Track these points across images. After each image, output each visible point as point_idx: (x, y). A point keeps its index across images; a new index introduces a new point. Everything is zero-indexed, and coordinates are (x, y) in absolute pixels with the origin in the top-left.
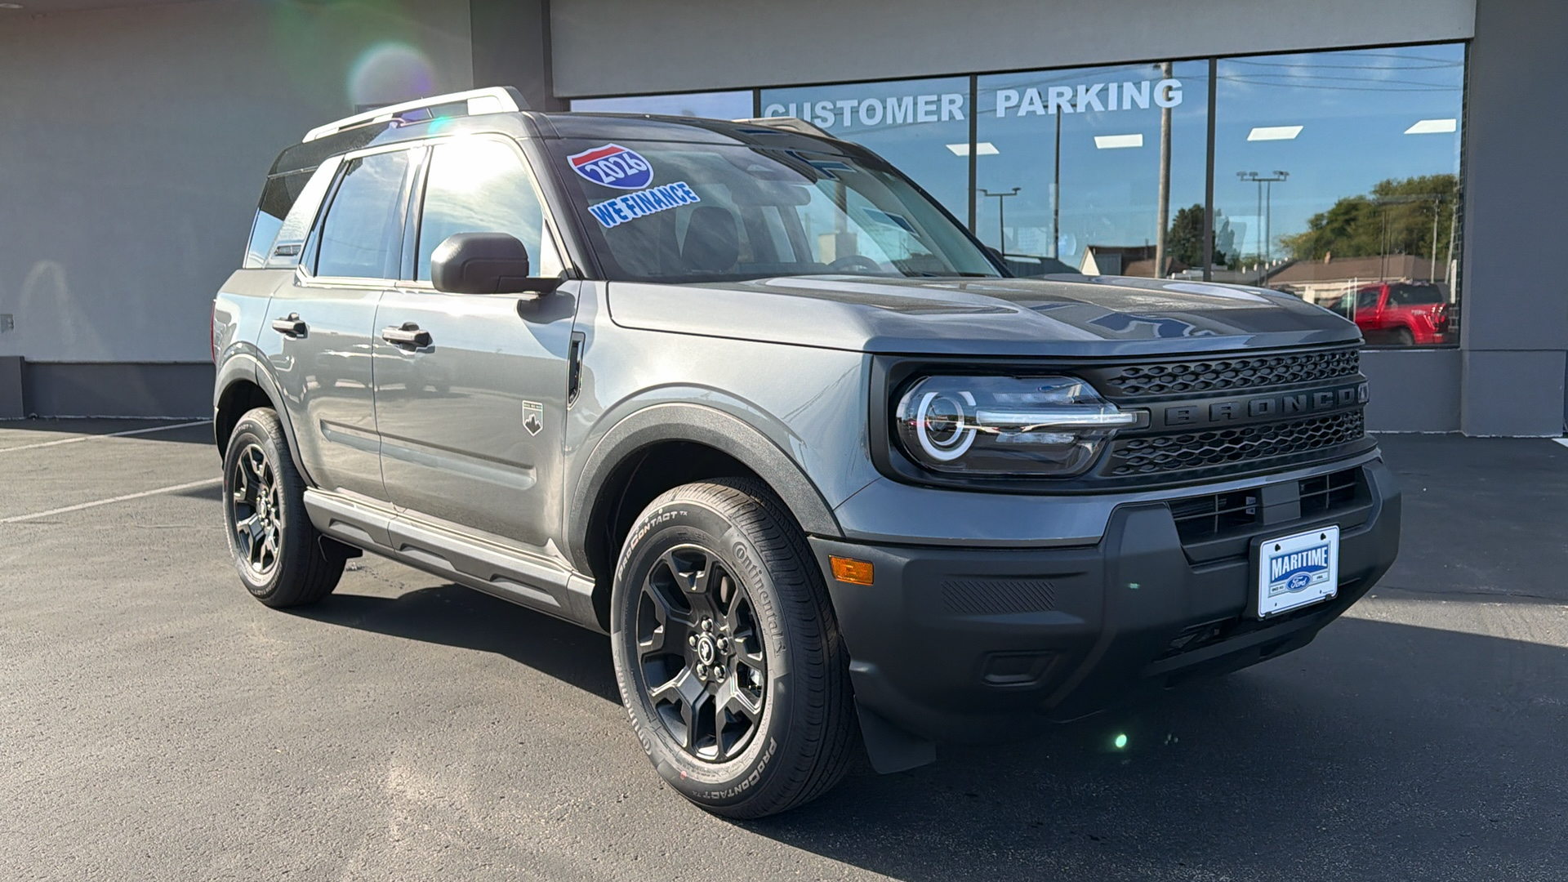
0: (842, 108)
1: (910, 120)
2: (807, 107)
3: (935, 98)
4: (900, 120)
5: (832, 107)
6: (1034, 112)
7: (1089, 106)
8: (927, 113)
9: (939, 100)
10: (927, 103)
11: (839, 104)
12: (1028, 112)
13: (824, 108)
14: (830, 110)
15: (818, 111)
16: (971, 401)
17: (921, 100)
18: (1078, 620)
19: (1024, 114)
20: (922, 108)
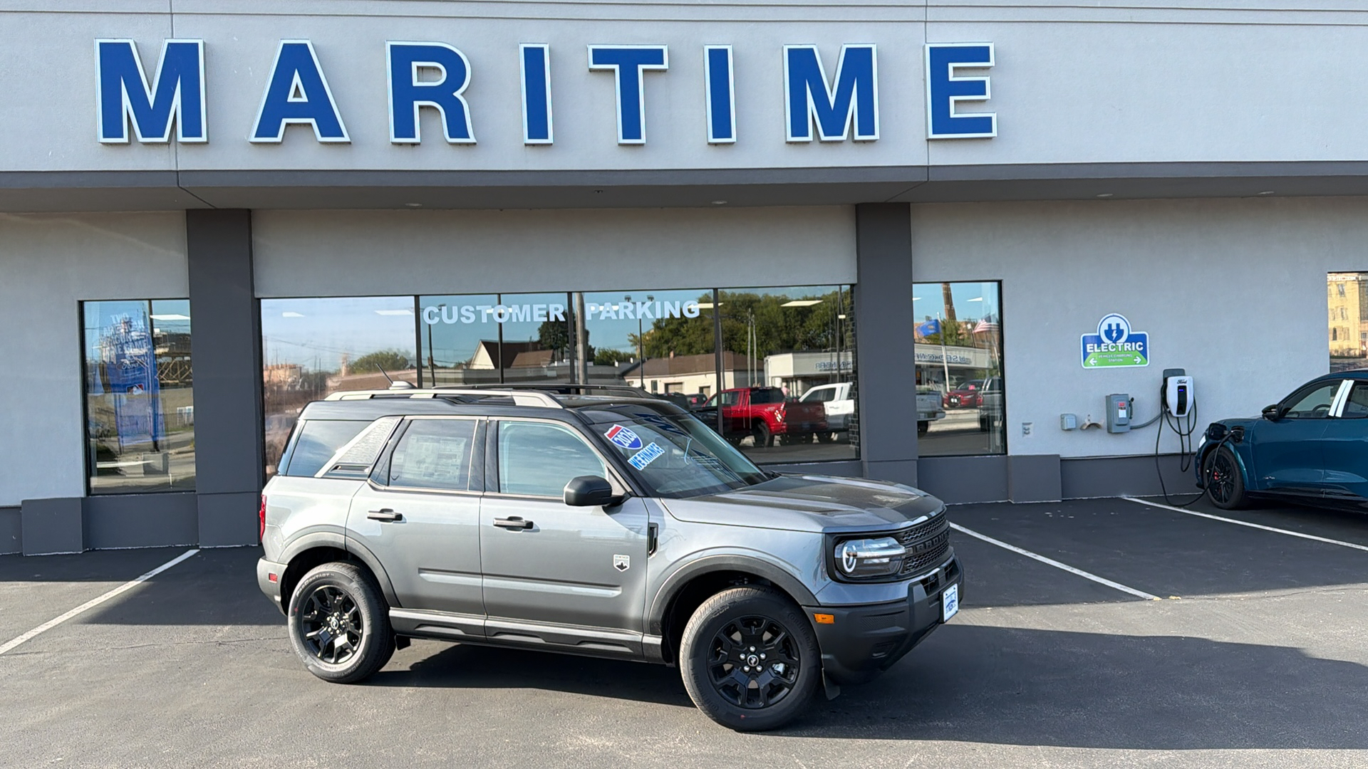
0: (480, 311)
1: (528, 319)
2: (455, 309)
3: (545, 306)
4: (521, 319)
5: (473, 309)
6: (611, 317)
7: (644, 314)
8: (540, 316)
9: (548, 306)
10: (540, 309)
11: (478, 308)
12: (606, 318)
13: (467, 310)
14: (472, 312)
15: (463, 311)
16: (855, 549)
17: (536, 307)
18: (903, 629)
19: (604, 318)
20: (536, 313)
